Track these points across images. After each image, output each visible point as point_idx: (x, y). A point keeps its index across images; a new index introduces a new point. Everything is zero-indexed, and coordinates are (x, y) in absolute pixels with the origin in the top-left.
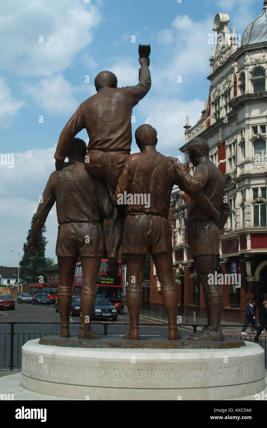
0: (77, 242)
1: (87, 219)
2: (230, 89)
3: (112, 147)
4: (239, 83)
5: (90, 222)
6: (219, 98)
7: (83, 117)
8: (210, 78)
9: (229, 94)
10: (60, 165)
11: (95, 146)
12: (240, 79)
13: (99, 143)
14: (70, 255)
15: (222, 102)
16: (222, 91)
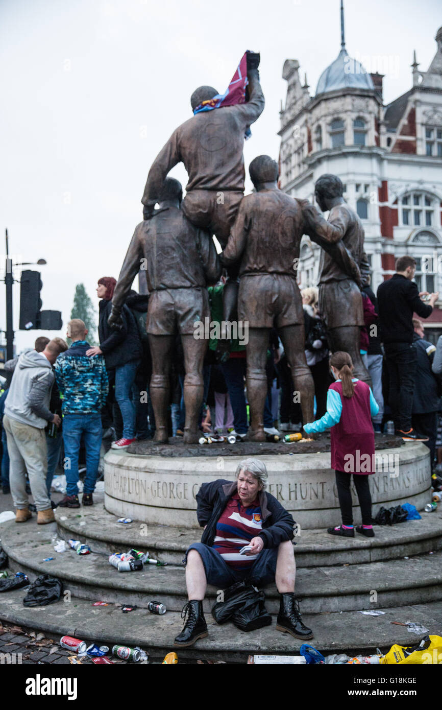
0: (176, 314)
1: (188, 284)
2: (303, 145)
3: (221, 186)
4: (314, 136)
5: (194, 287)
6: (290, 155)
7: (179, 147)
8: (281, 133)
9: (303, 151)
10: (149, 212)
11: (198, 184)
12: (316, 132)
13: (202, 181)
14: (165, 332)
15: (295, 159)
16: (295, 148)
